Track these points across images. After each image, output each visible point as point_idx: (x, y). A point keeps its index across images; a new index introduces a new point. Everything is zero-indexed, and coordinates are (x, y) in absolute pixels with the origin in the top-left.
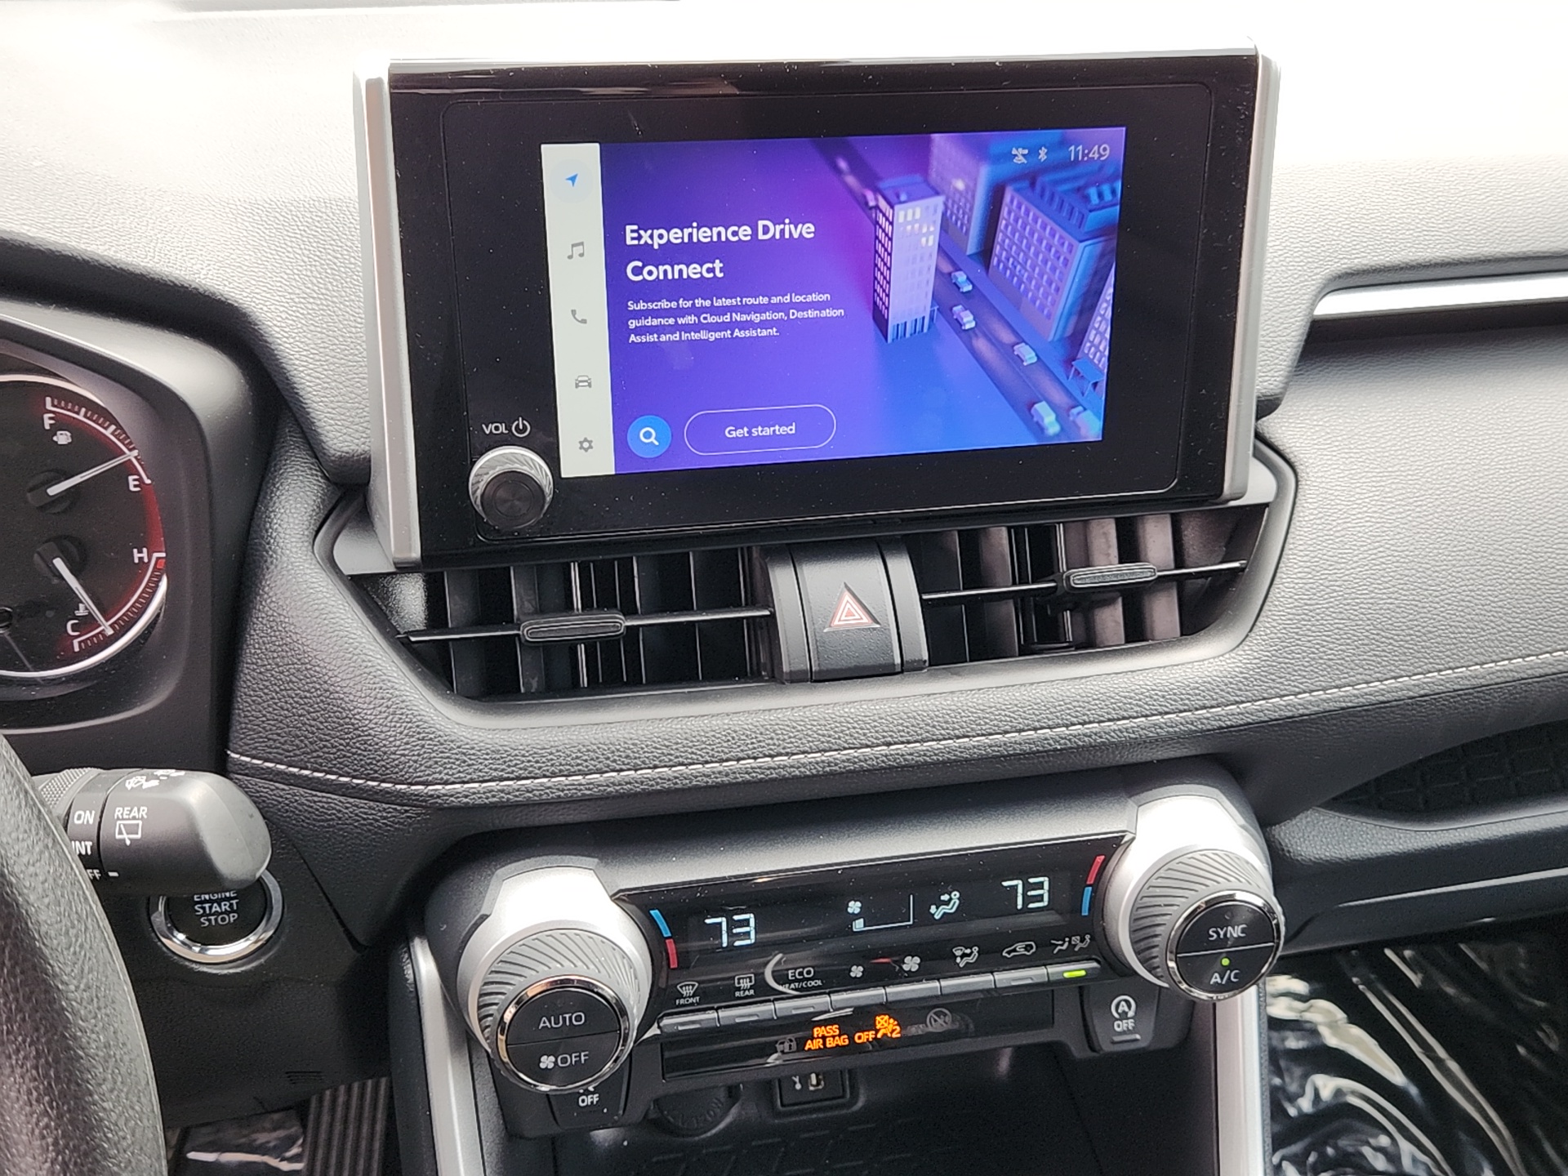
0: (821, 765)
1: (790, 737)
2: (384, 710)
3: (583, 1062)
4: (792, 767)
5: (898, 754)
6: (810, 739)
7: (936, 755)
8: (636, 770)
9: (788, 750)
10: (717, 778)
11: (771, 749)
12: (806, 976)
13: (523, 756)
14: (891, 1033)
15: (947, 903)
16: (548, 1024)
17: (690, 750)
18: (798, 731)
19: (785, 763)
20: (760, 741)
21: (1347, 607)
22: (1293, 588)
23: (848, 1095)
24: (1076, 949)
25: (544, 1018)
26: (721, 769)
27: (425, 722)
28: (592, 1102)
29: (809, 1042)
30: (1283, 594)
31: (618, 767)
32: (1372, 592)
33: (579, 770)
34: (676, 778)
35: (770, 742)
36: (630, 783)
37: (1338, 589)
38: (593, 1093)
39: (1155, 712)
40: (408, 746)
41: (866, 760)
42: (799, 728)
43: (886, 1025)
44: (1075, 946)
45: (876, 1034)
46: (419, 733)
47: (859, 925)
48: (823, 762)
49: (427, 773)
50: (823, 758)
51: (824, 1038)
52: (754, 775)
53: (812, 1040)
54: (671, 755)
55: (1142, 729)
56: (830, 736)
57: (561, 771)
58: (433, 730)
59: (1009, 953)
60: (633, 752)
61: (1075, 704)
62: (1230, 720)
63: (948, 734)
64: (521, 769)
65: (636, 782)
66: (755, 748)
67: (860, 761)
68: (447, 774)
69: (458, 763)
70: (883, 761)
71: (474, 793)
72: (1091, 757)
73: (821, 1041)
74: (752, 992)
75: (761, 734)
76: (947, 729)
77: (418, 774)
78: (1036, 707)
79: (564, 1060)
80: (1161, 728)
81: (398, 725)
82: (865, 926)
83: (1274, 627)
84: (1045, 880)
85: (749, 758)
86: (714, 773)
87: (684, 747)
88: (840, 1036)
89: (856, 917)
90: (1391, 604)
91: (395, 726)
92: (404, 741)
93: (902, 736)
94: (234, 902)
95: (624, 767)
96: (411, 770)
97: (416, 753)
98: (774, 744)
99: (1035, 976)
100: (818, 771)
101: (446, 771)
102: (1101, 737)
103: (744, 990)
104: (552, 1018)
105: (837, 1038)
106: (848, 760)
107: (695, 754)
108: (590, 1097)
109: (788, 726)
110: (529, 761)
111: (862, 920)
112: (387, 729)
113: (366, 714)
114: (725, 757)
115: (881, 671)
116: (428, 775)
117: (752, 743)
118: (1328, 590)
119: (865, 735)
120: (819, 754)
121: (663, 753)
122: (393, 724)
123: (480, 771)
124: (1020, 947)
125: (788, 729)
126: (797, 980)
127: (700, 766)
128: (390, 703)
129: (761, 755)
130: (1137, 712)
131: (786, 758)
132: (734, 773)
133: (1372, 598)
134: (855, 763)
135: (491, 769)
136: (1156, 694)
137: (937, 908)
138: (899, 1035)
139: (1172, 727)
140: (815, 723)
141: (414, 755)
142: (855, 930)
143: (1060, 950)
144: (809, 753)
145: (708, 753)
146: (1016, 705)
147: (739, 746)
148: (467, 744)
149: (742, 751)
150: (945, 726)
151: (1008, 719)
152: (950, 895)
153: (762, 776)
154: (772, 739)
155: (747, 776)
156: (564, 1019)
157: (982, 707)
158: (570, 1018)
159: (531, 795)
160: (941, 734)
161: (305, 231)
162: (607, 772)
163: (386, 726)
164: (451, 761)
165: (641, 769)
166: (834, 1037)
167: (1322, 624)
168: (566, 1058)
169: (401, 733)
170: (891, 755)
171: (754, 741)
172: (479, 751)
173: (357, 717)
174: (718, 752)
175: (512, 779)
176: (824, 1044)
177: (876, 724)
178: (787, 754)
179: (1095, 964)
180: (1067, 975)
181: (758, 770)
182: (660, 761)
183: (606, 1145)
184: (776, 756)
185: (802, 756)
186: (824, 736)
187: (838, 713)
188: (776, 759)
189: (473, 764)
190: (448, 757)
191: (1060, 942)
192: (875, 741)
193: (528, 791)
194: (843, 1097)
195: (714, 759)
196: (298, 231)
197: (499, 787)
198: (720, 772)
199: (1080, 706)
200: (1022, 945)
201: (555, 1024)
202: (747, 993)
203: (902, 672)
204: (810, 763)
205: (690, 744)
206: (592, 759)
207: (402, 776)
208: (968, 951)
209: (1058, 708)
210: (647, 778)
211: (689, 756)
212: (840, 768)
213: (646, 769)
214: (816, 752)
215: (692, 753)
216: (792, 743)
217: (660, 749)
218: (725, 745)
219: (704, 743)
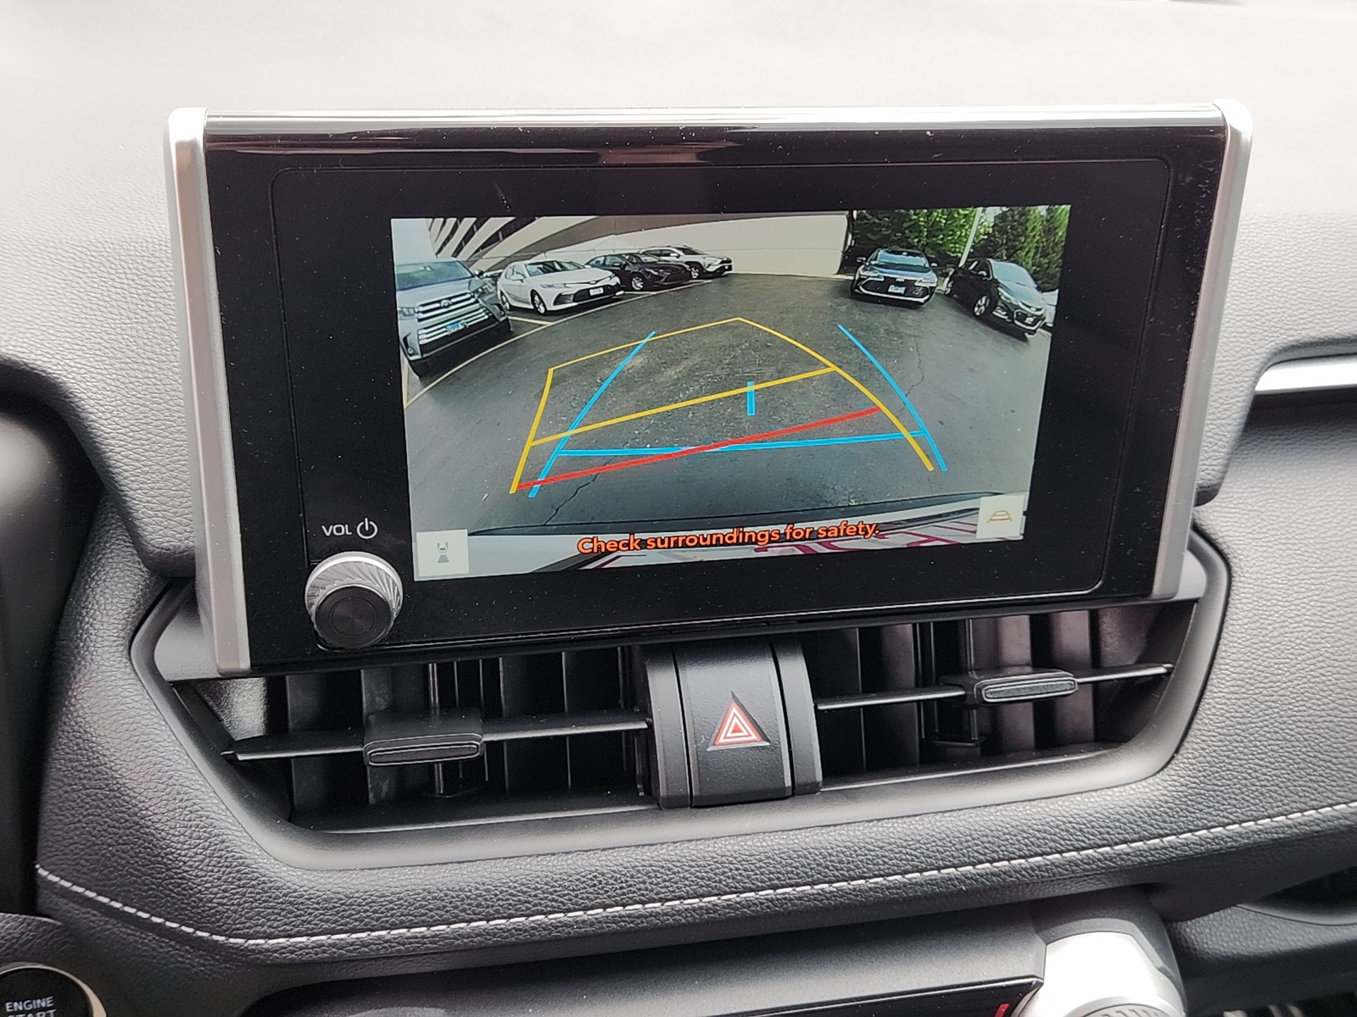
0: (698, 912)
1: (664, 881)
2: (200, 851)
4: (666, 914)
5: (785, 899)
6: (687, 882)
7: (827, 899)
8: (488, 920)
9: (662, 896)
10: (580, 928)
11: (643, 895)
13: (360, 905)
17: (550, 897)
18: (674, 873)
19: (658, 910)
20: (630, 886)
21: (1283, 726)
22: (1225, 704)
26: (586, 917)
27: (248, 866)
30: (1213, 710)
31: (467, 917)
32: (1310, 708)
33: (423, 921)
34: (533, 928)
35: (642, 886)
36: (481, 935)
37: (1273, 705)
39: (1071, 848)
40: (227, 894)
41: (750, 906)
42: (676, 870)
46: (240, 880)
48: (701, 908)
49: (247, 925)
50: (701, 904)
52: (623, 923)
54: (529, 902)
55: (1056, 866)
56: (709, 880)
57: (402, 922)
58: (256, 875)
60: (486, 900)
61: (985, 839)
62: (1152, 855)
63: (842, 875)
64: (356, 920)
65: (488, 934)
66: (624, 894)
67: (743, 907)
68: (269, 927)
69: (283, 913)
70: (768, 907)
71: (301, 949)
72: (998, 895)
75: (632, 877)
76: (842, 869)
77: (238, 926)
78: (940, 843)
80: (1077, 865)
81: (216, 870)
83: (1203, 749)
85: (617, 905)
86: (576, 922)
87: (544, 893)
90: (1331, 721)
91: (212, 871)
92: (223, 887)
93: (790, 879)
95: (475, 917)
96: (229, 921)
97: (236, 902)
98: (647, 889)
100: (695, 919)
101: (269, 924)
102: (1011, 877)
106: (729, 905)
107: (556, 901)
109: (663, 867)
110: (366, 911)
112: (203, 873)
113: (179, 854)
114: (589, 904)
115: (770, 796)
116: (249, 928)
117: (622, 888)
118: (1263, 706)
119: (748, 877)
120: (697, 900)
121: (519, 901)
122: (210, 868)
123: (309, 923)
125: (663, 870)
127: (562, 914)
128: (207, 843)
129: (630, 902)
130: (1051, 848)
131: (658, 904)
132: (600, 922)
133: (1310, 716)
134: (738, 909)
135: (321, 920)
136: (1074, 828)
139: (1089, 864)
140: (693, 864)
141: (233, 905)
144: (685, 899)
145: (571, 900)
146: (919, 841)
147: (607, 892)
148: (295, 891)
149: (609, 897)
150: (839, 866)
151: (909, 857)
153: (632, 925)
155: (614, 926)
157: (881, 844)
159: (366, 949)
160: (835, 876)
161: (133, 280)
162: (455, 923)
163: (202, 870)
164: (276, 911)
165: (495, 919)
167: (1256, 746)
169: (219, 879)
170: (778, 899)
171: (624, 885)
172: (308, 899)
173: (170, 857)
174: (582, 899)
175: (346, 932)
177: (761, 864)
178: (660, 900)
181: (627, 919)
182: (516, 910)
184: (647, 903)
185: (678, 902)
186: (703, 878)
187: (719, 852)
188: (647, 906)
189: (301, 915)
190: (272, 907)
192: (760, 884)
193: (364, 946)
195: (577, 907)
196: (126, 281)
197: (330, 941)
198: (584, 922)
199: (989, 842)
203: (793, 795)
204: (686, 910)
205: (551, 890)
206: (438, 909)
207: (220, 927)
209: (965, 844)
210: (501, 929)
211: (549, 903)
212: (719, 915)
213: (499, 918)
214: (694, 898)
215: (553, 900)
216: (667, 887)
217: (516, 895)
218: (591, 890)
219: (567, 888)
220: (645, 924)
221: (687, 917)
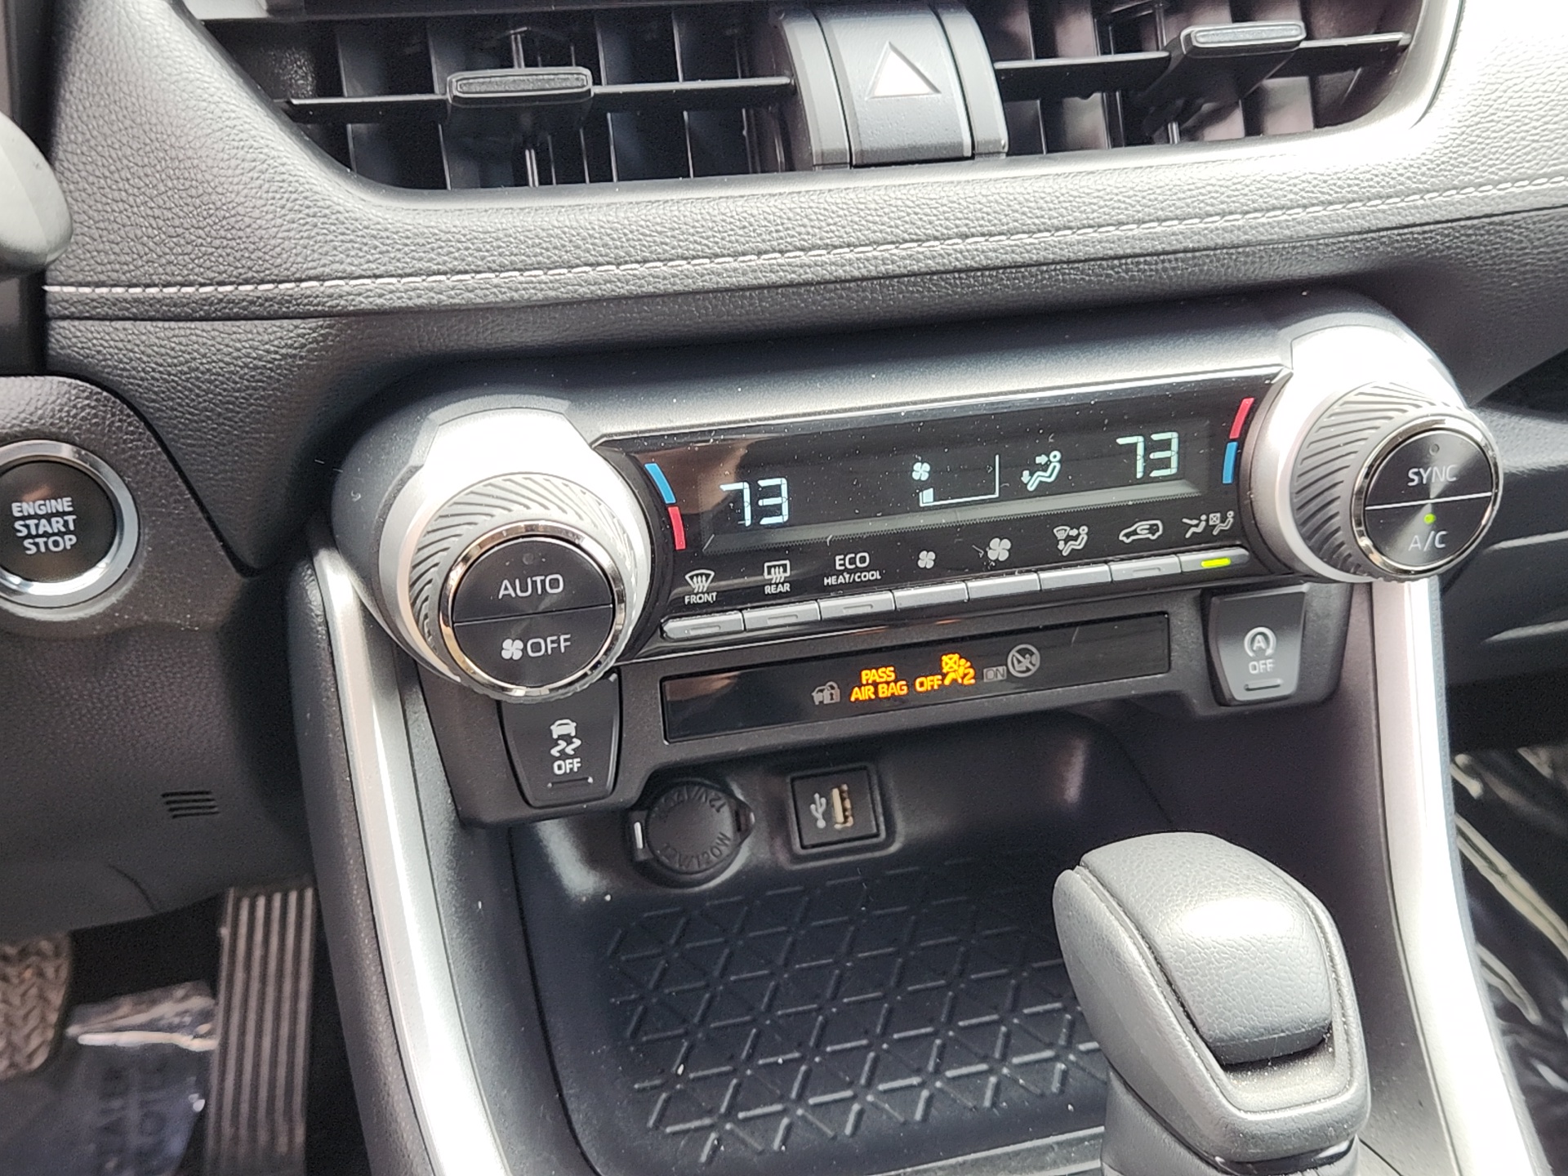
0: (873, 262)
1: (829, 225)
2: (256, 175)
3: (563, 650)
4: (835, 264)
5: (977, 250)
6: (856, 227)
7: (1028, 252)
8: (618, 265)
9: (829, 241)
10: (730, 277)
11: (804, 240)
12: (859, 565)
13: (459, 241)
14: (963, 678)
15: (1045, 467)
16: (511, 591)
17: (692, 240)
18: (840, 216)
19: (823, 258)
20: (788, 229)
21: (1552, 78)
23: (883, 835)
24: (1215, 533)
25: (506, 582)
26: (736, 265)
27: (316, 193)
28: (571, 769)
29: (856, 689)
31: (592, 260)
33: (539, 263)
34: (674, 276)
35: (803, 230)
36: (610, 282)
38: (572, 757)
39: (1315, 201)
40: (295, 225)
41: (934, 257)
42: (841, 213)
43: (956, 667)
44: (1214, 526)
45: (943, 680)
46: (308, 207)
47: (927, 497)
48: (876, 258)
49: (322, 262)
50: (876, 253)
51: (875, 685)
52: (782, 273)
53: (860, 687)
54: (666, 244)
55: (1299, 223)
56: (883, 224)
57: (512, 263)
58: (328, 203)
59: (1127, 535)
60: (613, 239)
61: (1211, 188)
62: (1412, 215)
63: (1044, 223)
64: (455, 259)
65: (619, 280)
66: (781, 238)
67: (927, 258)
68: (351, 264)
69: (365, 248)
70: (957, 259)
71: (391, 292)
72: (1232, 264)
73: (872, 689)
74: (787, 587)
75: (789, 219)
76: (1042, 217)
77: (310, 265)
78: (1158, 191)
79: (536, 647)
80: (1323, 222)
81: (278, 196)
82: (935, 500)
84: (1173, 436)
85: (774, 251)
86: (726, 270)
87: (683, 233)
88: (896, 681)
89: (923, 486)
91: (274, 198)
92: (287, 218)
93: (981, 226)
94: (70, 518)
95: (600, 259)
96: (299, 259)
97: (305, 234)
98: (808, 233)
99: (1165, 565)
100: (869, 271)
101: (349, 260)
102: (1245, 233)
103: (777, 584)
104: (517, 582)
105: (892, 684)
106: (910, 256)
107: (700, 244)
108: (568, 761)
110: (467, 249)
111: (931, 490)
112: (262, 202)
113: (231, 183)
114: (740, 248)
115: (944, 154)
116: (324, 266)
117: (777, 231)
119: (930, 223)
120: (870, 248)
121: (655, 242)
122: (270, 195)
123: (398, 260)
124: (1142, 529)
125: (826, 213)
126: (850, 572)
127: (707, 261)
128: (265, 166)
129: (790, 247)
130: (1291, 200)
131: (824, 252)
132: (754, 271)
134: (918, 261)
135: (413, 258)
136: (1317, 178)
137: (1031, 474)
138: (973, 681)
139: (1338, 222)
141: (302, 238)
142: (922, 505)
143: (1194, 533)
144: (857, 246)
145: (717, 243)
147: (760, 235)
148: (378, 223)
149: (764, 241)
150: (1039, 213)
151: (1123, 206)
152: (1048, 456)
153: (793, 276)
154: (804, 226)
155: (773, 276)
156: (534, 583)
158: (543, 582)
159: (471, 295)
160: (1035, 224)
162: (578, 266)
163: (260, 198)
164: (356, 245)
165: (626, 263)
166: (888, 683)
167: (1522, 97)
168: (539, 644)
169: (283, 207)
170: (968, 251)
171: (780, 228)
172: (397, 233)
173: (220, 190)
174: (731, 242)
175: (445, 273)
176: (876, 692)
177: (945, 208)
178: (826, 247)
179: (1242, 551)
180: (1206, 565)
181: (787, 268)
182: (651, 252)
183: (584, 899)
184: (810, 249)
185: (846, 250)
186: (875, 223)
188: (812, 253)
189: (388, 252)
190: (351, 241)
191: (1195, 522)
192: (945, 231)
193: (468, 290)
194: (877, 835)
195: (725, 252)
197: (425, 284)
198: (735, 270)
199: (1217, 192)
200: (1146, 524)
201: (522, 591)
202: (781, 588)
203: (972, 157)
204: (858, 259)
205: (692, 231)
206: (555, 248)
207: (288, 269)
208: (1074, 532)
209: (1188, 193)
210: (634, 275)
211: (691, 246)
212: (899, 267)
213: (632, 262)
214: (866, 245)
215: (695, 242)
216: (833, 232)
217: (650, 236)
218: (741, 232)
219: (711, 229)
220: (810, 276)
221: (859, 268)
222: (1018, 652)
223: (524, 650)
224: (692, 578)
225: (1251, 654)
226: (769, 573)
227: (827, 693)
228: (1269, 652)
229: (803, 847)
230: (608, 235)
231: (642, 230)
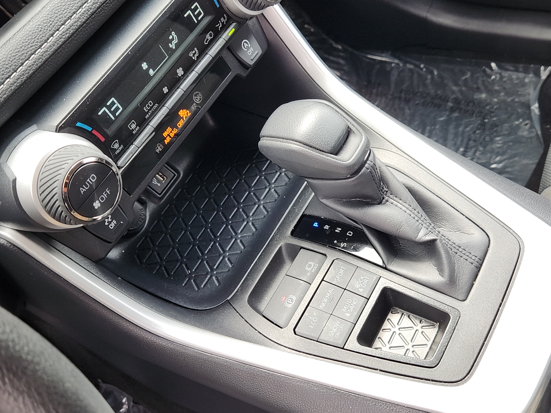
0: (85, 13)
1: (63, 11)
3: (109, 193)
4: (75, 22)
6: (71, 6)
8: (16, 71)
9: (67, 16)
10: (51, 49)
11: (61, 21)
12: (151, 106)
14: (187, 115)
15: (173, 39)
16: (84, 190)
17: (29, 46)
18: (64, 6)
19: (71, 23)
20: (53, 21)
24: (225, 23)
25: (81, 189)
26: (49, 44)
28: (115, 224)
29: (165, 140)
31: (7, 76)
34: (35, 62)
35: (57, 18)
36: (19, 78)
38: (112, 221)
42: (63, 4)
43: (184, 113)
44: (224, 22)
45: (183, 119)
47: (151, 72)
48: (85, 11)
50: (84, 9)
51: (169, 135)
52: (64, 37)
53: (165, 139)
54: (24, 54)
59: (206, 42)
60: (7, 65)
65: (21, 76)
66: (54, 26)
73: (168, 137)
74: (138, 127)
75: (51, 18)
79: (102, 199)
82: (154, 71)
84: (196, 4)
85: (56, 31)
86: (48, 48)
87: (25, 47)
88: (173, 130)
89: (148, 70)
95: (10, 74)
98: (60, 18)
99: (221, 43)
100: (87, 17)
103: (135, 129)
104: (84, 186)
105: (173, 131)
106: (94, 3)
107: (33, 46)
108: (112, 223)
109: (58, 7)
111: (151, 69)
114: (45, 38)
117: (51, 24)
120: (81, 9)
121: (20, 56)
124: (208, 37)
125: (59, 8)
126: (149, 110)
127: (40, 50)
129: (59, 27)
131: (69, 21)
132: (56, 42)
137: (171, 44)
138: (190, 113)
142: (152, 75)
143: (220, 28)
144: (76, 12)
145: (37, 42)
147: (47, 29)
149: (50, 31)
152: (171, 35)
153: (67, 35)
154: (57, 17)
155: (62, 40)
156: (88, 182)
158: (90, 180)
162: (5, 81)
165: (17, 69)
166: (171, 132)
168: (102, 197)
171: (51, 23)
174: (41, 38)
176: (170, 137)
178: (69, 18)
179: (234, 24)
180: (230, 34)
181: (64, 34)
182: (22, 60)
185: (75, 15)
188: (66, 24)
191: (219, 25)
195: (42, 43)
198: (50, 46)
200: (208, 35)
201: (87, 187)
202: (137, 129)
204: (81, 15)
205: (27, 44)
208: (194, 52)
210: (24, 71)
211: (31, 49)
212: (93, 9)
213: (19, 67)
214: (79, 9)
215: (31, 46)
216: (66, 12)
217: (17, 55)
218: (41, 33)
219: (32, 39)
220: (72, 31)
221: (83, 18)
222: (195, 96)
223: (100, 202)
224: (113, 146)
225: (246, 50)
226: (131, 128)
227: (159, 148)
228: (249, 45)
229: (160, 194)
230: (4, 64)
231: (13, 55)
